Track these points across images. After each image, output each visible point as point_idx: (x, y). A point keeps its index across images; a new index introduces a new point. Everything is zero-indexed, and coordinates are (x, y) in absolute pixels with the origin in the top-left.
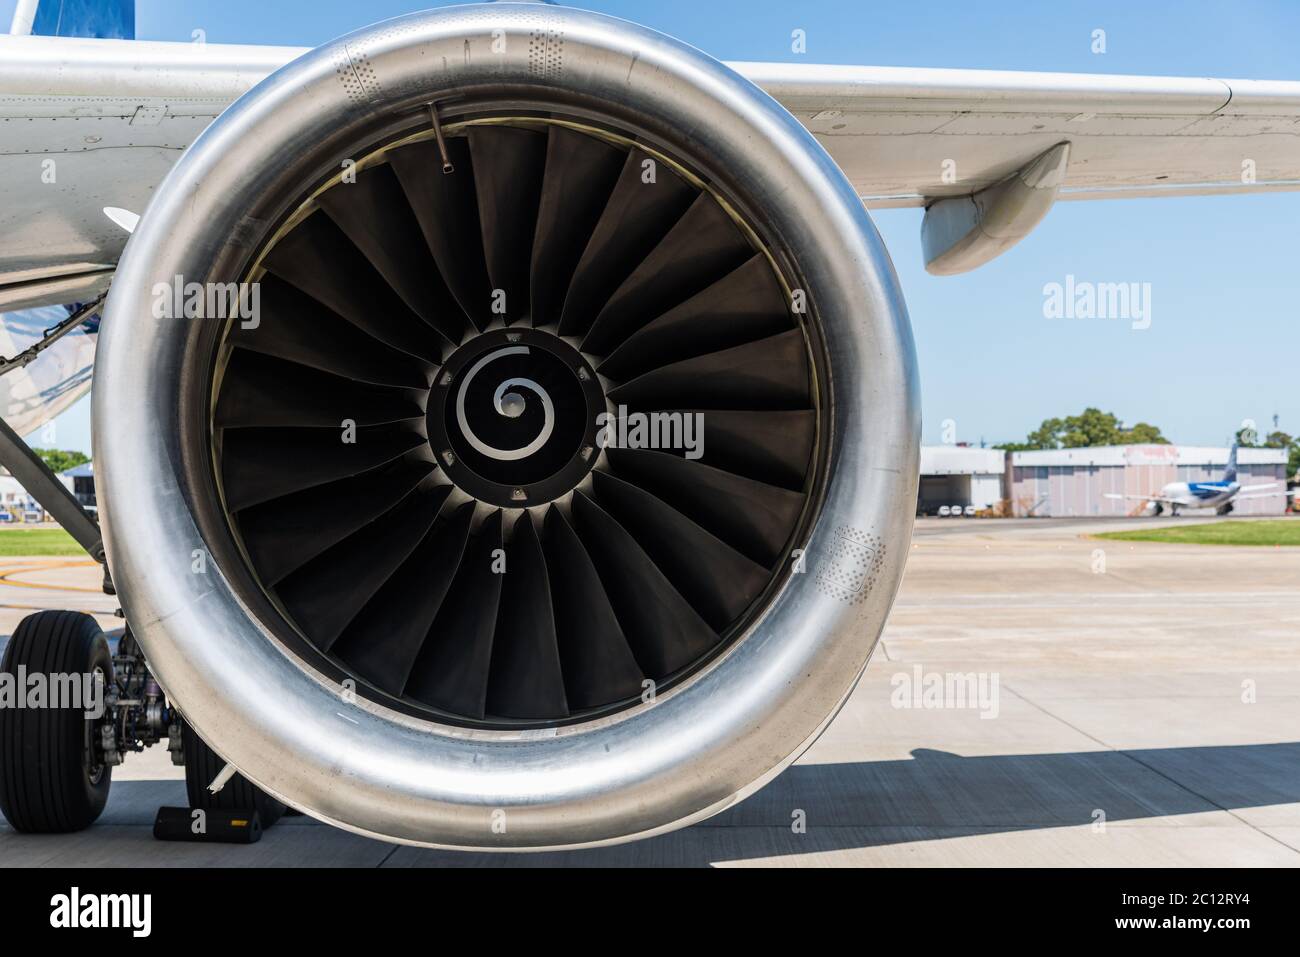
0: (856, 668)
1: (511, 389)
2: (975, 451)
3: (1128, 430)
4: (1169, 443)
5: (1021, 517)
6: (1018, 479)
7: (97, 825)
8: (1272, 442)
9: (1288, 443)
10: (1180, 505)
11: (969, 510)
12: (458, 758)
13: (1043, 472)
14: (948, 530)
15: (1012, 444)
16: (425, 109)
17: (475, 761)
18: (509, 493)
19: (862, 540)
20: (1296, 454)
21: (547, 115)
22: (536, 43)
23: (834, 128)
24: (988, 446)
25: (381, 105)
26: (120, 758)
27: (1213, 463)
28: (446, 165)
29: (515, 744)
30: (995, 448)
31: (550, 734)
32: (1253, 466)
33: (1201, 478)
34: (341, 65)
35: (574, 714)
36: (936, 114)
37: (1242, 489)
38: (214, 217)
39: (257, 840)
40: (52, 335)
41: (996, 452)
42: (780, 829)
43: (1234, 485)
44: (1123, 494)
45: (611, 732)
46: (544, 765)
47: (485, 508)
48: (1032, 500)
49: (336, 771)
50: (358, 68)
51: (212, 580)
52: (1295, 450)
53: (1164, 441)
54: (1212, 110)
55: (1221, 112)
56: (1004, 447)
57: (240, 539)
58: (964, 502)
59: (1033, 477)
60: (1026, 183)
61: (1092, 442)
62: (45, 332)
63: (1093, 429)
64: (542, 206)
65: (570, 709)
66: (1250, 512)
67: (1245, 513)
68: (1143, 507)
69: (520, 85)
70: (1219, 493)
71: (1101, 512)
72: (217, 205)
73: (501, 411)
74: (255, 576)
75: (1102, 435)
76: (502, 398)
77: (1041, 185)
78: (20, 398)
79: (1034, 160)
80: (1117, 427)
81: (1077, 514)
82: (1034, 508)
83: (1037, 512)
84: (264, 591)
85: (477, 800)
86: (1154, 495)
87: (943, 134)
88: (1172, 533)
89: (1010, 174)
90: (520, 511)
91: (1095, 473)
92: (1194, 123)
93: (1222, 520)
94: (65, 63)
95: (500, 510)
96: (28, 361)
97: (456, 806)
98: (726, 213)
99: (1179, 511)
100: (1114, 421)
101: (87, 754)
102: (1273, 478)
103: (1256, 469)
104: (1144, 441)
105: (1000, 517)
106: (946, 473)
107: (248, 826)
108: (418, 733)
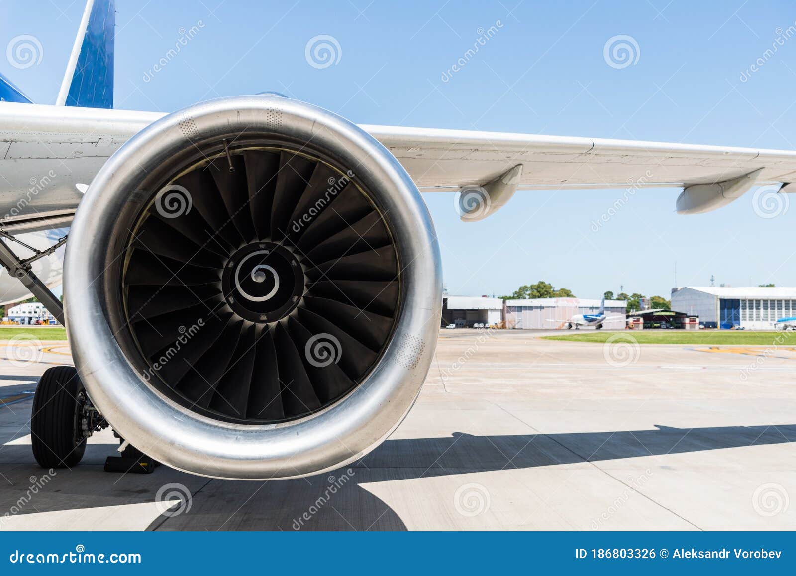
0: (411, 398)
1: (259, 270)
2: (490, 299)
3: (557, 291)
4: (574, 297)
5: (510, 329)
6: (508, 312)
7: (79, 464)
8: (620, 298)
9: (627, 298)
10: (579, 324)
11: (487, 325)
12: (229, 438)
13: (519, 309)
14: (477, 334)
15: (507, 297)
16: (222, 142)
17: (237, 439)
18: (259, 317)
19: (414, 341)
20: (630, 303)
21: (280, 146)
22: (270, 114)
23: (417, 156)
24: (496, 297)
25: (200, 140)
26: (90, 434)
27: (594, 306)
28: (231, 168)
29: (256, 431)
30: (499, 298)
31: (273, 426)
32: (611, 308)
33: (589, 313)
34: (181, 121)
35: (287, 417)
36: (463, 150)
37: (607, 318)
38: (121, 189)
39: (152, 472)
40: (62, 241)
41: (499, 300)
42: (390, 468)
43: (603, 316)
44: (555, 319)
45: (300, 426)
46: (269, 441)
47: (248, 323)
48: (515, 321)
49: (172, 443)
50: (188, 123)
51: (117, 355)
52: (630, 301)
53: (572, 296)
54: (585, 152)
55: (589, 152)
56: (503, 298)
57: (136, 336)
58: (485, 322)
59: (515, 311)
60: (503, 181)
61: (541, 296)
62: (59, 239)
63: (542, 291)
64: (277, 188)
65: (285, 415)
66: (610, 328)
67: (608, 329)
68: (563, 325)
69: (264, 133)
70: (597, 319)
71: (545, 327)
72: (123, 183)
73: (254, 280)
74: (141, 352)
75: (546, 293)
76: (255, 273)
77: (510, 183)
78: (55, 269)
79: (507, 172)
80: (552, 290)
81: (534, 328)
82: (515, 325)
83: (516, 327)
84: (145, 359)
85: (237, 457)
86: (568, 320)
87: (466, 159)
88: (576, 337)
89: (497, 178)
90: (265, 324)
91: (542, 310)
92: (578, 157)
93: (598, 331)
94: (65, 118)
95: (254, 325)
96: (51, 253)
97: (227, 460)
98: (360, 192)
99: (579, 327)
100: (551, 287)
101: (75, 432)
102: (620, 314)
103: (613, 309)
104: (564, 296)
105: (501, 329)
106: (477, 309)
107: (148, 466)
108: (211, 426)
